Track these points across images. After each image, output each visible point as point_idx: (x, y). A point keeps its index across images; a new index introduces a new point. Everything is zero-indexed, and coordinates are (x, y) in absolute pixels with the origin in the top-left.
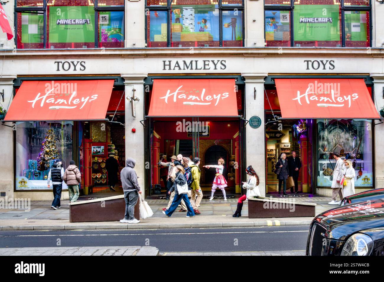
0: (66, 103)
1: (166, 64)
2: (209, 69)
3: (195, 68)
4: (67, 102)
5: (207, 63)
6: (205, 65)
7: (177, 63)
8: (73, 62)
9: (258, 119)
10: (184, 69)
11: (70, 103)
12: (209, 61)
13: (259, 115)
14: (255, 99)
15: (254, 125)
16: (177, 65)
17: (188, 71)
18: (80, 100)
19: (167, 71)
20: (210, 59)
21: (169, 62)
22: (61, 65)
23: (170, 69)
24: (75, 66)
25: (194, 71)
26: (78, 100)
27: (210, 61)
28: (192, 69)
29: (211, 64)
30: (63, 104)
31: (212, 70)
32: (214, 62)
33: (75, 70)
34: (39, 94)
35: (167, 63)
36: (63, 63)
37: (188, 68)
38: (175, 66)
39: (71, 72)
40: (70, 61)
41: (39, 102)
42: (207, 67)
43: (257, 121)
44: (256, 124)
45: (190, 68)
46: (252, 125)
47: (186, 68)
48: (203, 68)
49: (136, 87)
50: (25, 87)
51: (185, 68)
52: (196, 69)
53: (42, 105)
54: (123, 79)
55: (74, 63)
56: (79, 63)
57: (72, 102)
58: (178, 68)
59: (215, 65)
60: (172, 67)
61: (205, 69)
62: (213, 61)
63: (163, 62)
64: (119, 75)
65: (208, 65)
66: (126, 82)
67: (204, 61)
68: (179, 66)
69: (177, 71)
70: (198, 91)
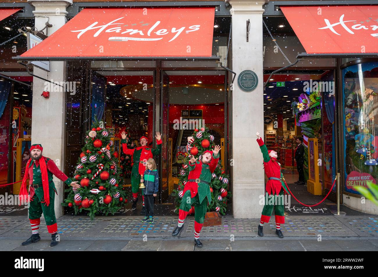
9: (252, 75)
13: (254, 69)
14: (247, 41)
15: (246, 85)
43: (251, 80)
44: (249, 84)
46: (243, 86)
70: (146, 24)
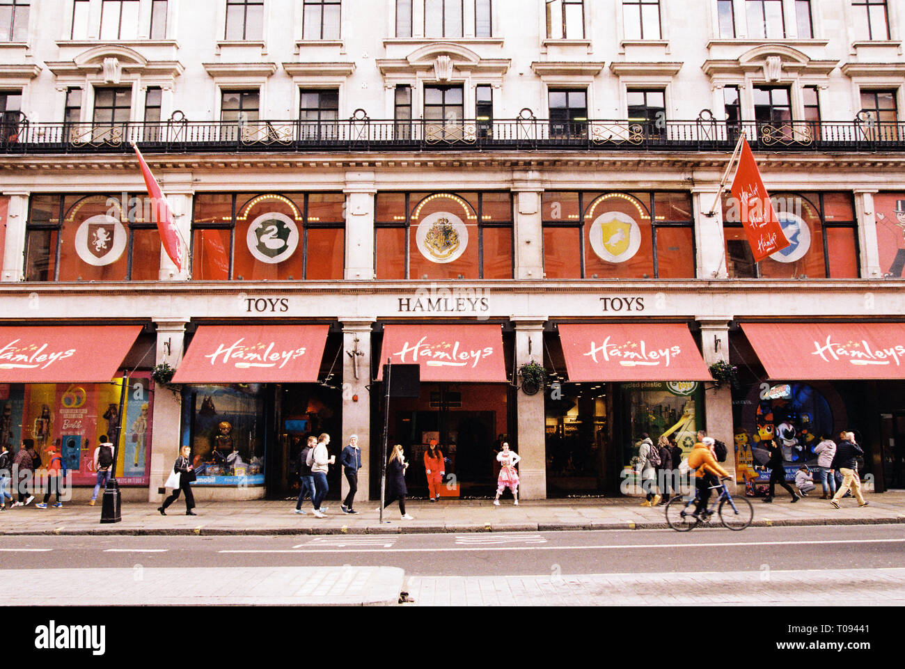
0: (259, 358)
4: (262, 357)
8: (270, 300)
11: (265, 360)
14: (530, 354)
18: (281, 355)
19: (404, 314)
22: (253, 303)
24: (273, 305)
25: (442, 314)
26: (278, 354)
30: (256, 360)
33: (273, 310)
34: (222, 346)
36: (256, 301)
39: (268, 313)
40: (266, 297)
41: (221, 356)
49: (359, 335)
50: (201, 333)
53: (225, 360)
55: (272, 300)
56: (279, 301)
57: (268, 358)
64: (336, 319)
66: (345, 328)
70: (449, 345)
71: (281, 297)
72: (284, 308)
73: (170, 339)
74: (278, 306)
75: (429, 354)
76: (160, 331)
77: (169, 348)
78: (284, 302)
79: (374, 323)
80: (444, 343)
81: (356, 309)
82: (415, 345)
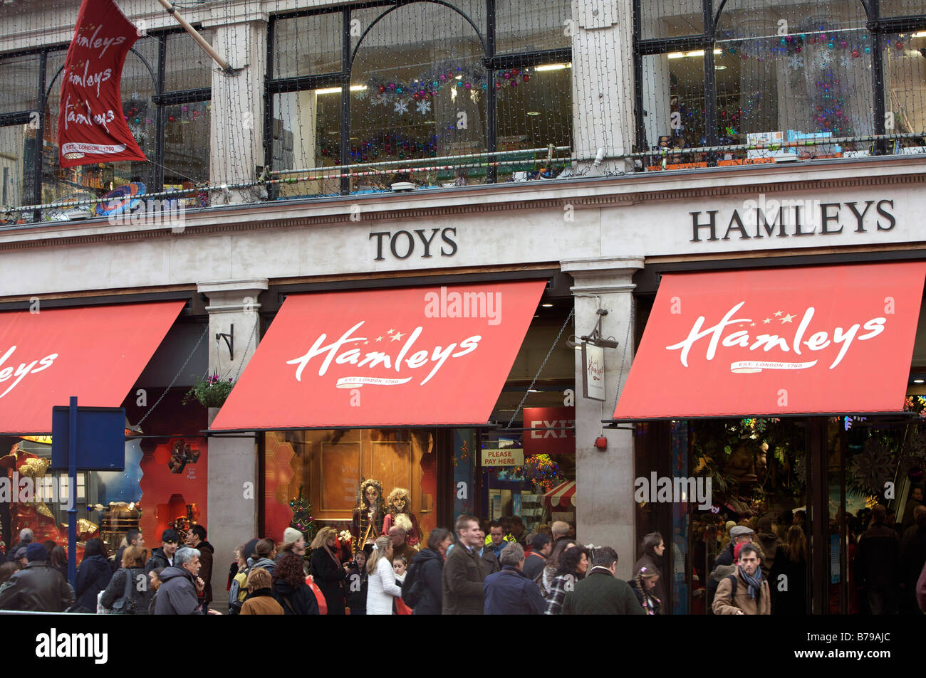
1: (699, 223)
2: (840, 232)
3: (794, 231)
5: (831, 212)
6: (825, 219)
7: (736, 216)
8: (420, 233)
10: (759, 236)
11: (397, 368)
12: (838, 205)
16: (735, 225)
17: (773, 243)
19: (705, 247)
20: (843, 198)
21: (709, 216)
22: (386, 241)
23: (713, 238)
24: (427, 244)
25: (791, 242)
27: (842, 204)
28: (783, 234)
29: (846, 214)
31: (850, 237)
32: (857, 207)
33: (427, 255)
35: (704, 219)
36: (392, 237)
37: (769, 230)
38: (730, 229)
39: (416, 262)
40: (411, 228)
42: (832, 226)
45: (777, 231)
47: (763, 232)
48: (819, 229)
49: (607, 301)
50: (291, 309)
51: (761, 234)
52: (798, 233)
54: (569, 278)
55: (424, 233)
56: (439, 234)
57: (403, 364)
58: (739, 234)
59: (860, 219)
60: (720, 233)
61: (825, 231)
62: (851, 206)
63: (691, 218)
64: (557, 267)
65: (836, 218)
66: (577, 286)
67: (824, 207)
68: (741, 228)
69: (736, 244)
70: (788, 318)
71: (442, 225)
72: (449, 249)
73: (232, 326)
74: (437, 244)
75: (743, 342)
76: (214, 311)
77: (231, 347)
78: (449, 235)
79: (638, 271)
80: (779, 313)
81: (599, 241)
82: (717, 322)
